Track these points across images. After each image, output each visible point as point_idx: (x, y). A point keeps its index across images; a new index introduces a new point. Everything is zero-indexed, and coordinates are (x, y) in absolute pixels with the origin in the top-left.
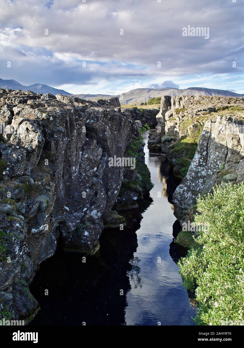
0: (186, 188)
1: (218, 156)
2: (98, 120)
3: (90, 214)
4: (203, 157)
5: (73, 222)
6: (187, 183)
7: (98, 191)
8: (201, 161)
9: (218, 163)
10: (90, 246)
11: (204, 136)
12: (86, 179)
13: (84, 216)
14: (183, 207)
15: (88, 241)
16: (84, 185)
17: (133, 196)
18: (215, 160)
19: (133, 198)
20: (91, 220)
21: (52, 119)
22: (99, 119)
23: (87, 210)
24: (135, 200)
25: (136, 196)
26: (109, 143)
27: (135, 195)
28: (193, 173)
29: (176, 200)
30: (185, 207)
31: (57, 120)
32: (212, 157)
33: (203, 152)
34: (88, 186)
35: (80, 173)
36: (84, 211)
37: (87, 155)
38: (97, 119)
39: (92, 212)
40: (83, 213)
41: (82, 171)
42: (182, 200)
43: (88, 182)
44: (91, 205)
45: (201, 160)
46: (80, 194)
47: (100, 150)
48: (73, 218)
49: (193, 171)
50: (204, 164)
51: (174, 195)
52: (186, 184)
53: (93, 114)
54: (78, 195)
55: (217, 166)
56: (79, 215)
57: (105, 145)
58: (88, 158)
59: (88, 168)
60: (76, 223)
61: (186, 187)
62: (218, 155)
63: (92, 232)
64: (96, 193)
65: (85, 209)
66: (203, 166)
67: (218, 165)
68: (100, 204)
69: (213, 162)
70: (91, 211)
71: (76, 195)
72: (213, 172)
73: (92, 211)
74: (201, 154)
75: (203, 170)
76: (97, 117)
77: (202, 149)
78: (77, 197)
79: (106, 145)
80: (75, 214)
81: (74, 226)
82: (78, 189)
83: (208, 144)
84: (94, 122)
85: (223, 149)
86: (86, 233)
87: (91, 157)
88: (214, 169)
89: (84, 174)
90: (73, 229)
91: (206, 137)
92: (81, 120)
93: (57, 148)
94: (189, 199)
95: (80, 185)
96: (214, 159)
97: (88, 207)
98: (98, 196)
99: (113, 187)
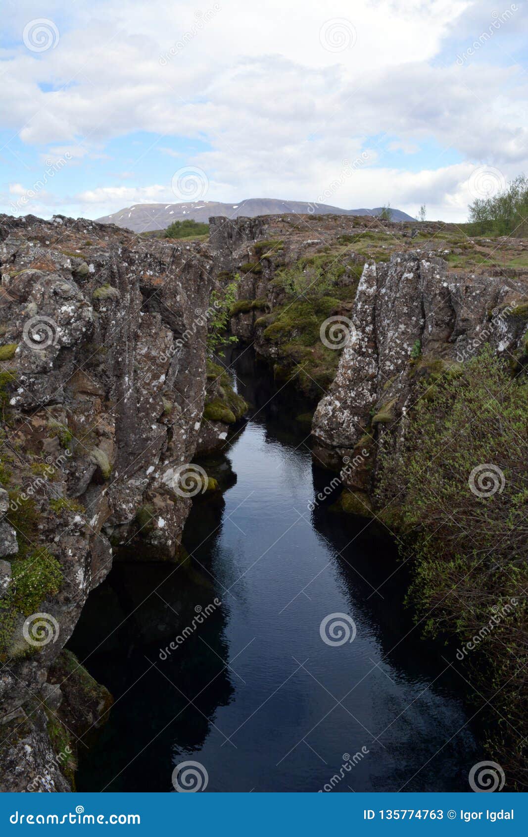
0: (338, 404)
1: (403, 333)
2: (162, 271)
3: (162, 479)
4: (367, 337)
5: (128, 502)
6: (339, 392)
7: (174, 426)
8: (364, 346)
9: (405, 346)
10: (170, 549)
11: (365, 294)
12: (149, 403)
13: (149, 484)
14: (335, 443)
15: (167, 539)
16: (148, 414)
17: (219, 432)
18: (397, 340)
19: (219, 435)
20: (165, 491)
21: (94, 271)
22: (164, 268)
23: (155, 471)
24: (222, 440)
25: (225, 431)
26: (187, 318)
27: (222, 428)
28: (349, 372)
29: (318, 430)
30: (340, 442)
31: (104, 272)
32: (390, 334)
33: (367, 325)
34: (155, 416)
35: (137, 391)
36: (147, 474)
37: (146, 349)
38: (160, 269)
39: (164, 475)
40: (146, 478)
41: (139, 384)
42: (332, 429)
43: (155, 410)
44: (162, 460)
45: (364, 344)
46: (139, 437)
47: (170, 334)
48: (128, 491)
49: (349, 368)
50: (370, 351)
51: (314, 420)
52: (337, 394)
53: (151, 258)
54: (135, 441)
55: (403, 353)
56: (138, 483)
57: (178, 324)
58: (147, 356)
59: (149, 377)
60: (136, 502)
61: (337, 400)
62: (403, 329)
63: (172, 519)
64: (170, 432)
65: (151, 469)
66: (369, 356)
67: (406, 351)
68: (179, 453)
69: (394, 345)
70: (163, 472)
71: (133, 439)
72: (396, 364)
73: (166, 472)
74: (363, 332)
75: (369, 364)
76: (161, 263)
77: (363, 320)
78: (134, 443)
79: (180, 323)
80: (129, 482)
81: (132, 510)
82: (137, 425)
83: (374, 309)
84: (155, 276)
85: (413, 318)
86: (161, 523)
87: (154, 353)
88: (397, 359)
89: (145, 392)
90: (131, 517)
91: (369, 297)
92: (133, 272)
93: (104, 336)
94: (348, 426)
95: (138, 417)
96: (396, 338)
97: (157, 463)
98: (175, 438)
99: (193, 415)
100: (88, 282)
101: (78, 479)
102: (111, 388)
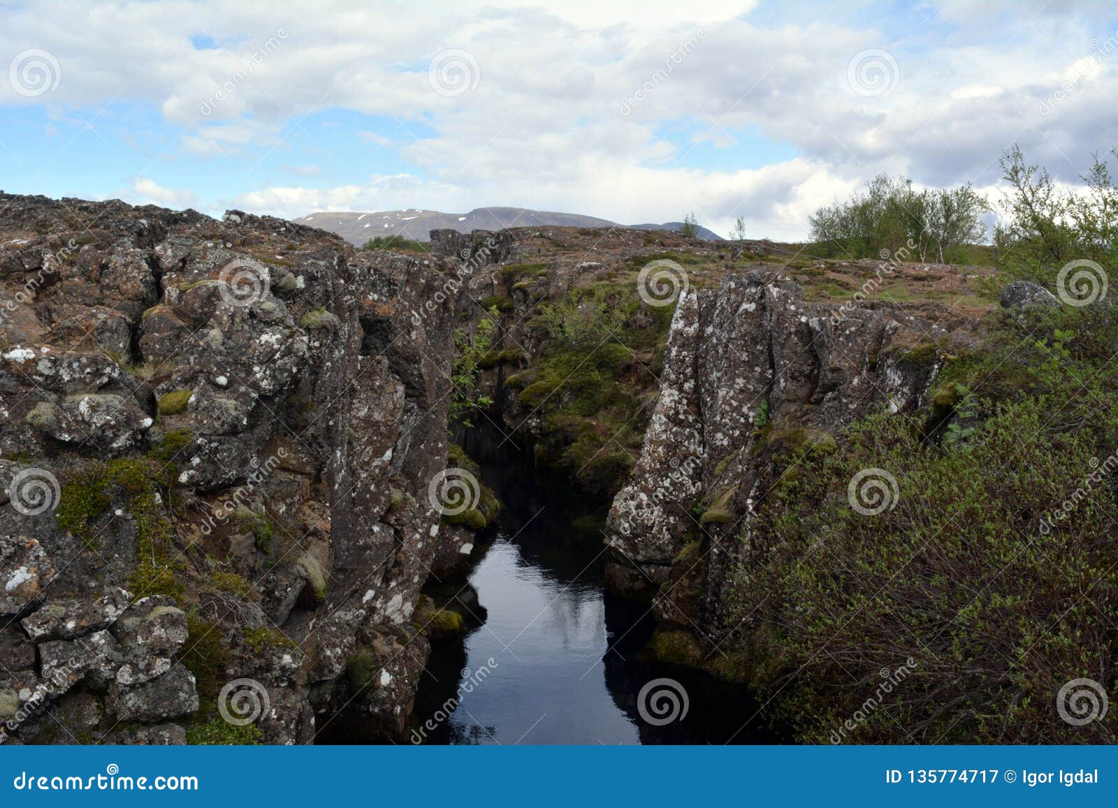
0: (643, 496)
1: (741, 391)
2: (392, 294)
3: (385, 611)
4: (686, 398)
5: (334, 646)
6: (646, 480)
7: (404, 528)
8: (681, 412)
9: (745, 409)
10: (399, 720)
11: (682, 335)
12: (370, 492)
13: (366, 618)
14: (640, 558)
15: (393, 705)
16: (367, 509)
17: (460, 543)
18: (733, 402)
19: (460, 547)
20: (387, 628)
21: (303, 286)
22: (395, 290)
23: (375, 598)
24: (465, 555)
25: (469, 542)
26: (425, 365)
27: (466, 537)
28: (660, 449)
29: (614, 538)
30: (649, 555)
31: (318, 288)
32: (722, 393)
33: (686, 381)
34: (378, 512)
35: (353, 472)
36: (364, 602)
37: (366, 410)
38: (388, 291)
39: (390, 604)
40: (362, 608)
41: (355, 462)
42: (636, 536)
43: (377, 502)
44: (386, 580)
45: (681, 408)
46: (354, 544)
47: (401, 388)
48: (334, 629)
49: (660, 443)
50: (691, 418)
51: (608, 522)
52: (643, 483)
53: (375, 274)
54: (348, 549)
55: (742, 420)
56: (349, 617)
57: (412, 374)
58: (367, 421)
59: (368, 452)
60: (345, 646)
61: (643, 491)
62: (742, 385)
63: (401, 673)
64: (399, 535)
65: (370, 594)
66: (690, 426)
67: (747, 417)
68: (412, 571)
69: (728, 408)
70: (388, 599)
71: (344, 547)
72: (731, 437)
73: (391, 599)
74: (681, 390)
75: (691, 436)
76: (390, 283)
77: (680, 373)
78: (346, 553)
79: (415, 373)
80: (337, 614)
81: (340, 658)
82: (350, 526)
83: (696, 358)
84: (382, 300)
85: (756, 368)
86: (385, 678)
87: (377, 416)
88: (733, 429)
89: (364, 475)
90: (338, 669)
91: (688, 339)
92: (352, 293)
93: (314, 384)
94: (660, 531)
95: (352, 513)
96: (732, 398)
97: (379, 585)
98: (405, 546)
99: (428, 514)
100: (294, 302)
101: (279, 600)
102: (325, 463)
